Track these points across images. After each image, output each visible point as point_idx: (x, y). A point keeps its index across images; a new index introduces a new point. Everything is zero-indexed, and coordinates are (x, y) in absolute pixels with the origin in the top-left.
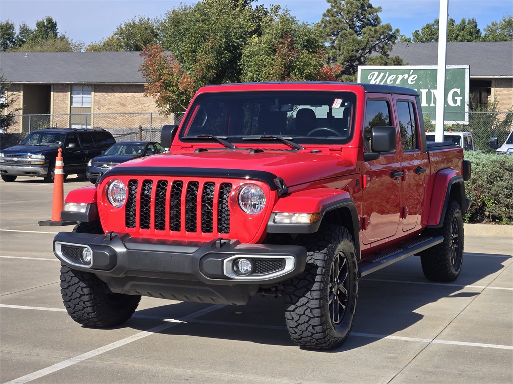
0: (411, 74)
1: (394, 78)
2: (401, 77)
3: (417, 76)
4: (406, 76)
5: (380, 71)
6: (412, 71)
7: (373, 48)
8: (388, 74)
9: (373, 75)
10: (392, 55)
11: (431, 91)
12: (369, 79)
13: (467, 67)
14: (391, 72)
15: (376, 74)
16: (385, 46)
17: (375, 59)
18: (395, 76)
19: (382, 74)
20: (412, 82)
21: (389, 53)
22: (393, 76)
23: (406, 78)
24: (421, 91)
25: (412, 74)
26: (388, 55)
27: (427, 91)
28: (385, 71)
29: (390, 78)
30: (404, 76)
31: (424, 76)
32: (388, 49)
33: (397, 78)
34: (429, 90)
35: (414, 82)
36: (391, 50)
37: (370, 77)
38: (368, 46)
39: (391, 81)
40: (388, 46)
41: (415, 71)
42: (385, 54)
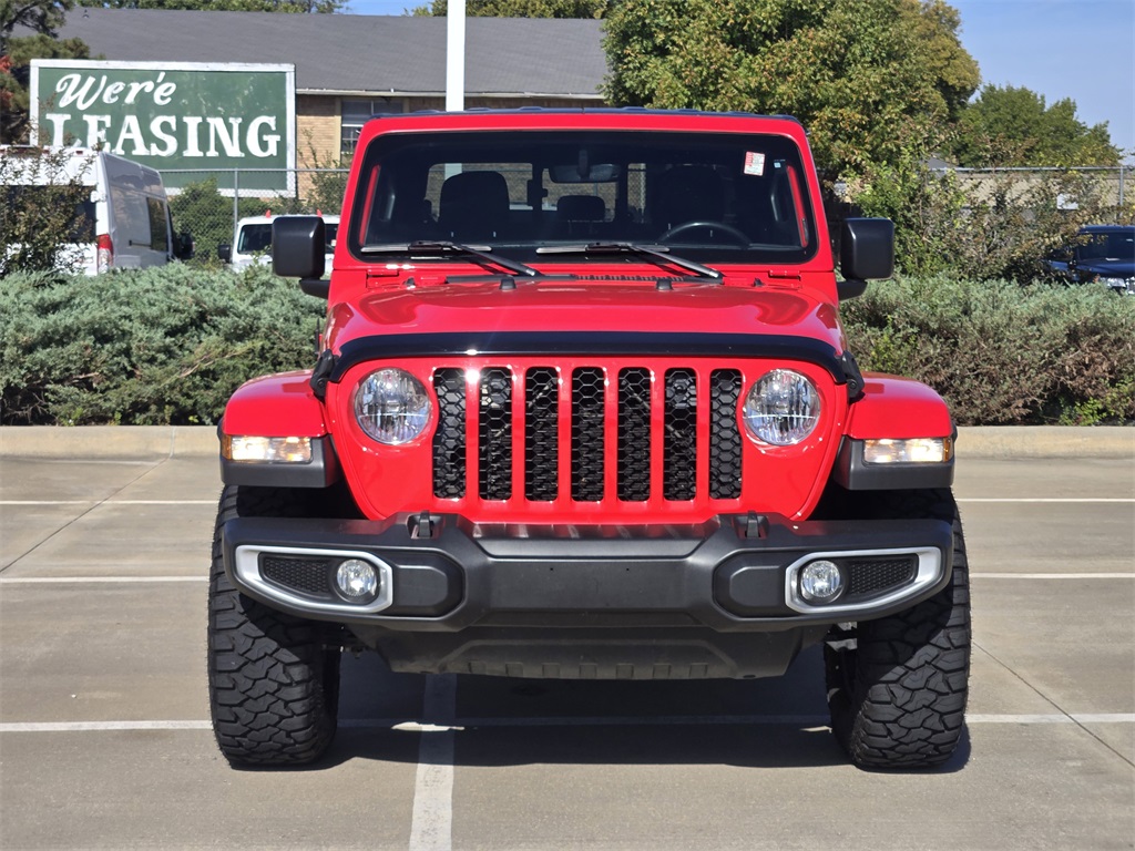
0: (159, 80)
1: (121, 89)
2: (136, 88)
3: (174, 86)
4: (149, 86)
5: (85, 73)
6: (162, 75)
7: (21, 16)
8: (104, 78)
9: (69, 81)
10: (65, 34)
11: (209, 120)
12: (58, 89)
13: (288, 68)
14: (114, 76)
15: (77, 78)
16: (49, 14)
17: (28, 43)
18: (121, 86)
19: (91, 81)
20: (163, 98)
21: (56, 30)
22: (117, 84)
23: (148, 90)
24: (186, 119)
25: (164, 81)
26: (55, 36)
27: (199, 119)
28: (98, 73)
29: (110, 89)
30: (143, 85)
31: (192, 85)
32: (56, 20)
33: (127, 90)
34: (204, 119)
35: (169, 100)
36: (61, 22)
37: (62, 86)
38: (10, 12)
39: (113, 96)
40: (54, 13)
41: (170, 76)
42: (46, 30)
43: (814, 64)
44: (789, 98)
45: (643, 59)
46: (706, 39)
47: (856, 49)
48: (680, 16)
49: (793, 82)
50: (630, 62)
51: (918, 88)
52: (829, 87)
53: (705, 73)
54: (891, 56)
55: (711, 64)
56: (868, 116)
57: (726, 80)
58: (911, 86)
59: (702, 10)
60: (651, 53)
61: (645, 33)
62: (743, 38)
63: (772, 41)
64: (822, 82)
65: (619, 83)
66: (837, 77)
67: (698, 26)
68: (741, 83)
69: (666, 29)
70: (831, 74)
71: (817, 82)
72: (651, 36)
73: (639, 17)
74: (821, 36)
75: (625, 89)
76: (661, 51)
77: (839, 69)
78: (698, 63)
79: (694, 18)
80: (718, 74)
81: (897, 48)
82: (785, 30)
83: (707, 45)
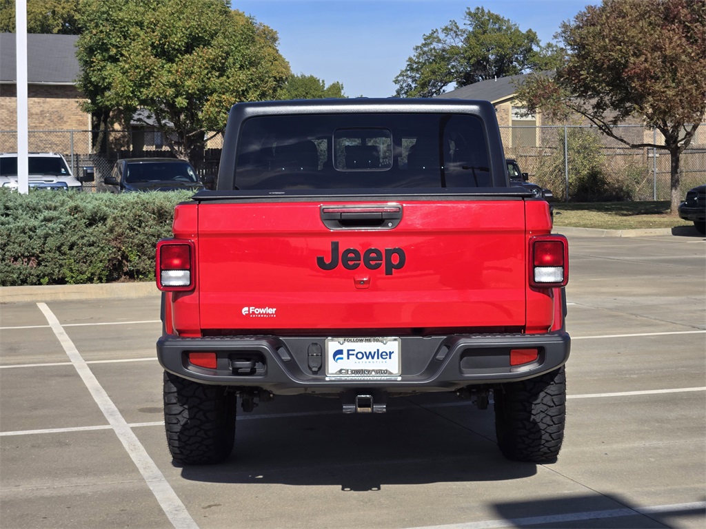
43: (207, 68)
44: (193, 88)
45: (102, 64)
46: (142, 53)
47: (231, 60)
48: (125, 39)
49: (195, 79)
50: (94, 66)
51: (267, 82)
52: (215, 82)
53: (142, 73)
54: (252, 64)
55: (146, 68)
56: (239, 98)
57: (156, 78)
58: (263, 81)
59: (139, 36)
60: (108, 60)
61: (104, 48)
62: (165, 53)
63: (182, 55)
64: (212, 79)
65: (87, 78)
66: (221, 75)
67: (136, 46)
68: (164, 79)
69: (117, 47)
70: (217, 74)
71: (209, 79)
72: (107, 50)
73: (99, 38)
74: (211, 52)
75: (91, 82)
76: (114, 60)
77: (222, 71)
78: (138, 67)
79: (134, 40)
80: (151, 73)
81: (254, 59)
82: (189, 49)
83: (143, 56)
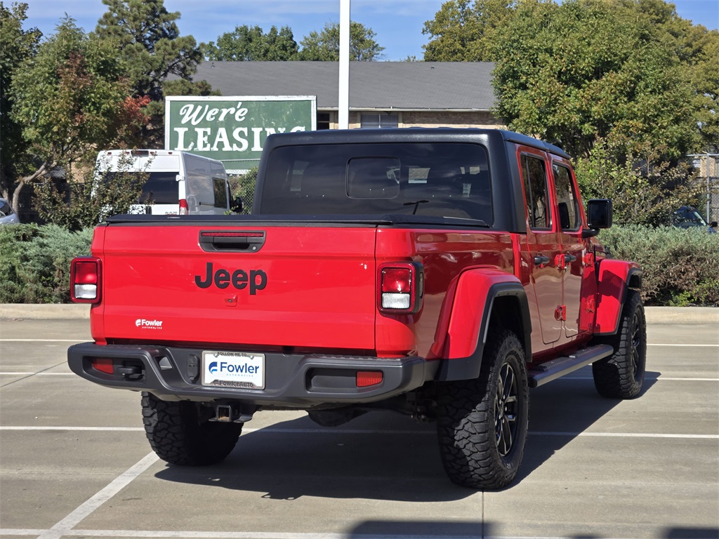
0: (238, 107)
1: (216, 112)
2: (225, 111)
3: (246, 110)
4: (232, 110)
5: (196, 104)
6: (240, 104)
7: (171, 68)
8: (207, 107)
9: (187, 108)
10: (196, 78)
11: (266, 129)
12: (181, 113)
13: (312, 98)
14: (213, 105)
15: (191, 107)
16: (188, 67)
17: (175, 85)
18: (217, 110)
19: (200, 108)
20: (240, 117)
21: (192, 76)
22: (214, 110)
23: (232, 113)
24: (253, 129)
25: (241, 108)
26: (191, 79)
27: (261, 129)
28: (203, 103)
29: (210, 113)
30: (229, 110)
31: (257, 110)
32: (191, 70)
33: (220, 113)
34: (264, 129)
35: (244, 118)
36: (195, 71)
37: (183, 111)
38: (164, 66)
39: (212, 116)
40: (190, 66)
41: (245, 104)
42: (186, 76)
43: (614, 93)
44: (599, 114)
45: (513, 91)
46: (548, 80)
47: (642, 84)
48: (534, 66)
49: (601, 104)
50: (506, 94)
51: (682, 106)
52: (623, 107)
53: (548, 100)
54: (665, 88)
55: (552, 94)
56: (649, 124)
57: (561, 104)
58: (677, 106)
59: (548, 62)
60: (519, 88)
61: (515, 76)
62: (571, 79)
63: (590, 80)
64: (620, 104)
65: (502, 106)
66: (630, 100)
67: (544, 72)
68: (570, 106)
69: (527, 74)
70: (626, 99)
71: (617, 104)
72: (518, 78)
73: (510, 67)
74: (621, 76)
75: (505, 110)
76: (524, 87)
77: (631, 96)
78: (544, 94)
79: (543, 67)
80: (556, 100)
81: (668, 82)
82: (598, 74)
83: (549, 83)
